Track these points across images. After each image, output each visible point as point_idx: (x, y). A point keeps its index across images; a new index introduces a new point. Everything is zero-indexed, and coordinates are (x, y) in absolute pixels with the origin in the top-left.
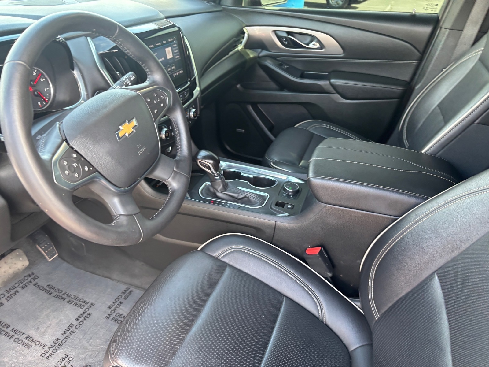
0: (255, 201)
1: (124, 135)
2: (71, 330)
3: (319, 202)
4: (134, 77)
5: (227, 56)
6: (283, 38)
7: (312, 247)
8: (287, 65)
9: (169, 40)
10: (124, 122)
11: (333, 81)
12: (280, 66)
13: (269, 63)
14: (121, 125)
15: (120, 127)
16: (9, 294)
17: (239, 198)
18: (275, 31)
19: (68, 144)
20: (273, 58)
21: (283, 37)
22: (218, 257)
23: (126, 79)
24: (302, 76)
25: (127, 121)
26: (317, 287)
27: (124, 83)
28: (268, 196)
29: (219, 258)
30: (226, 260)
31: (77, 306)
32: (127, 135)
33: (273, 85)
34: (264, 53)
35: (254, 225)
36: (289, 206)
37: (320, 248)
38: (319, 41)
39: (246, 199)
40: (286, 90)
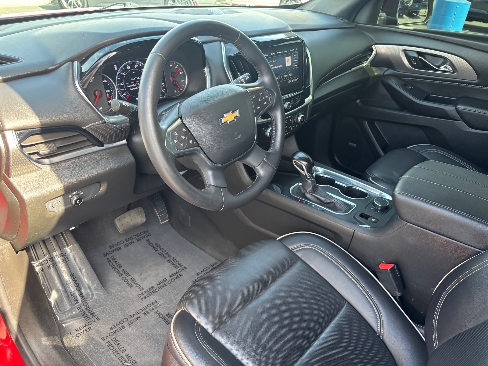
0: (340, 208)
1: (227, 122)
2: (164, 283)
3: (400, 219)
4: (248, 78)
5: (349, 71)
6: (412, 59)
7: (386, 263)
8: (412, 85)
9: (291, 50)
10: (229, 112)
11: (459, 107)
12: (404, 86)
13: (393, 83)
14: (225, 113)
15: (225, 115)
16: (127, 243)
17: (325, 202)
18: (405, 51)
19: (182, 121)
20: (398, 77)
21: (413, 57)
22: (293, 250)
23: (242, 78)
24: (427, 99)
25: (231, 111)
26: (382, 302)
27: (240, 82)
28: (354, 206)
29: (293, 251)
30: (299, 255)
31: (174, 266)
32: (228, 122)
33: (394, 104)
34: (390, 71)
35: (333, 230)
36: (373, 220)
37: (393, 265)
38: (452, 65)
39: (332, 204)
40: (406, 111)
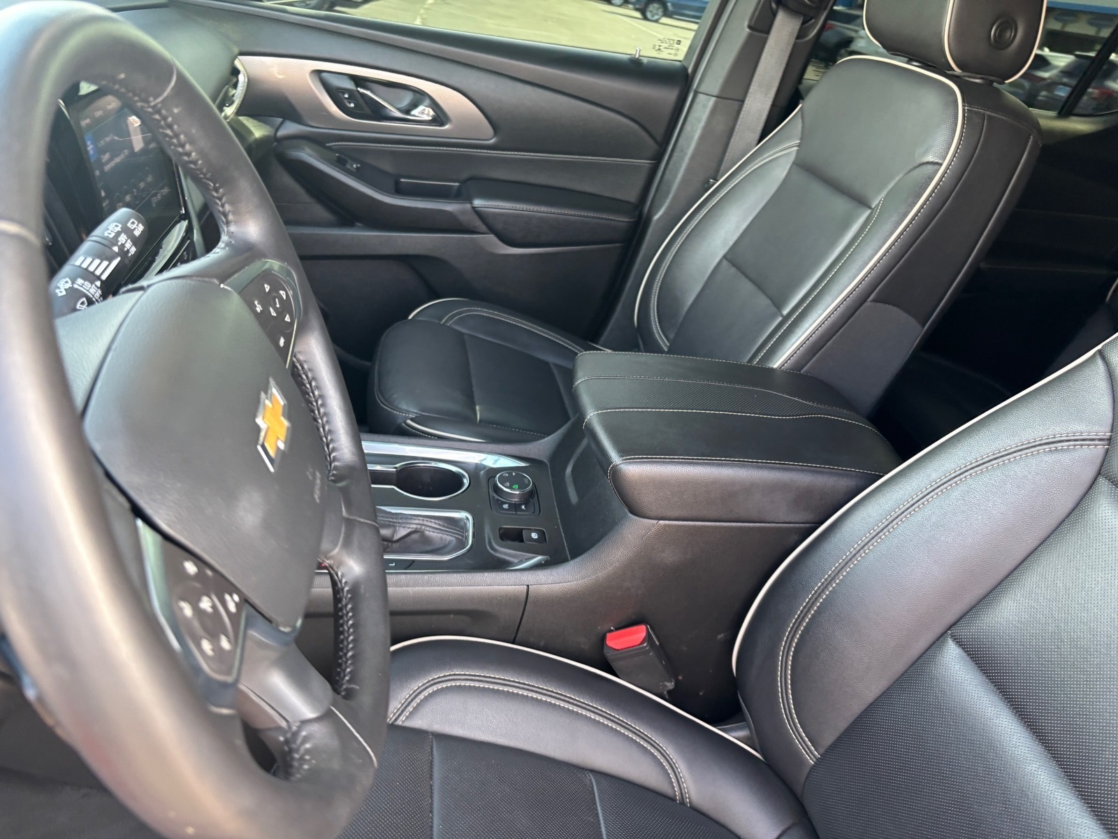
0: (441, 538)
1: (276, 448)
3: (636, 518)
4: (141, 227)
6: (344, 93)
7: (617, 629)
8: (356, 161)
10: (259, 400)
11: (477, 203)
12: (340, 163)
13: (307, 155)
17: (396, 538)
18: (318, 73)
20: (317, 141)
21: (344, 90)
22: (396, 720)
24: (399, 191)
25: (263, 395)
27: (116, 249)
28: (467, 519)
29: (399, 722)
30: (418, 723)
33: (320, 212)
34: (290, 128)
36: (534, 536)
37: (643, 627)
38: (435, 105)
39: (415, 536)
40: (360, 224)
